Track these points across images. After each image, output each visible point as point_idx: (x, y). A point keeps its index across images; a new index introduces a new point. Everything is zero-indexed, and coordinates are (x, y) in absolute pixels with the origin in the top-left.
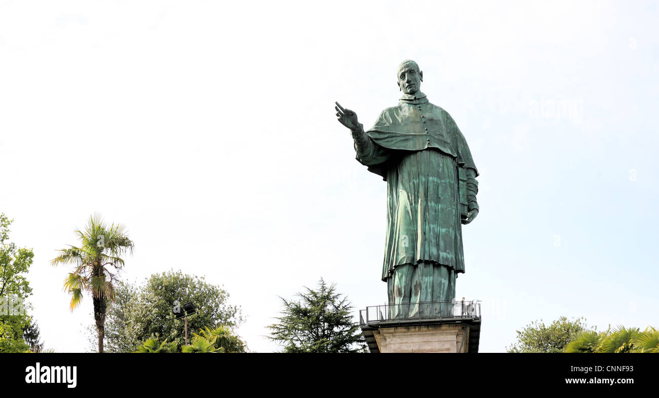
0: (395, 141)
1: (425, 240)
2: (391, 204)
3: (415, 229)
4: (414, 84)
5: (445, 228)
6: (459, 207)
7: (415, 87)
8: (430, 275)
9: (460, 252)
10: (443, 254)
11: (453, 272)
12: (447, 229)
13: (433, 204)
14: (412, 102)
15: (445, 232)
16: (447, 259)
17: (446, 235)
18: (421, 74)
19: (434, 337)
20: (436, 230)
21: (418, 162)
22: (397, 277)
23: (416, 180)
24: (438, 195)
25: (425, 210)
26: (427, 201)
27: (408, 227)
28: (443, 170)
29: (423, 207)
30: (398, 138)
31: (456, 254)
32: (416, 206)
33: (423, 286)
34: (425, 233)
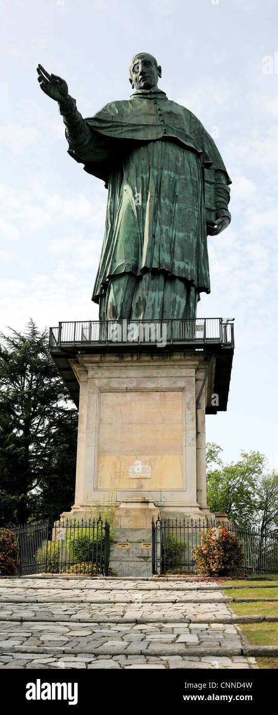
0: (120, 131)
1: (154, 244)
2: (112, 208)
3: (141, 231)
4: (150, 77)
5: (183, 232)
6: (204, 211)
7: (151, 80)
8: (159, 290)
9: (204, 265)
10: (179, 264)
11: (193, 289)
12: (186, 234)
13: (167, 201)
14: (145, 96)
15: (183, 237)
16: (185, 270)
17: (185, 241)
18: (159, 69)
19: (160, 371)
20: (170, 235)
21: (149, 154)
22: (112, 291)
23: (146, 174)
24: (174, 192)
25: (156, 208)
26: (159, 197)
27: (131, 229)
28: (183, 166)
29: (153, 204)
30: (124, 128)
31: (198, 266)
32: (144, 205)
33: (149, 304)
34: (154, 236)
